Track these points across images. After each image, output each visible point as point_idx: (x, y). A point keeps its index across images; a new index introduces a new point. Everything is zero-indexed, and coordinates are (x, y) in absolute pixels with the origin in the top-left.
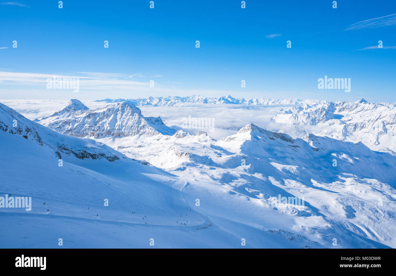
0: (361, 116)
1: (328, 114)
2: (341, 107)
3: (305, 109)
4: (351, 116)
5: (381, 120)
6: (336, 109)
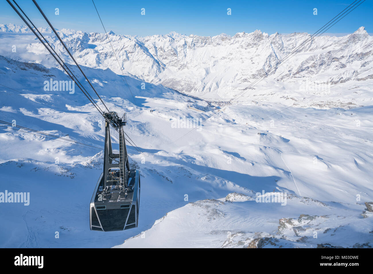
0: (110, 46)
1: (83, 44)
2: (94, 38)
4: (103, 46)
5: (125, 49)
6: (90, 39)
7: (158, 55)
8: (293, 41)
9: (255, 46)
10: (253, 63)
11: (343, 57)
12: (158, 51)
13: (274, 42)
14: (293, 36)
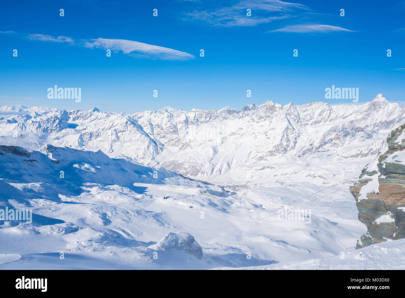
0: (95, 125)
1: (62, 123)
2: (75, 116)
3: (33, 118)
4: (86, 125)
5: (114, 128)
6: (70, 118)
7: (155, 134)
8: (310, 112)
9: (268, 119)
10: (268, 138)
11: (367, 126)
12: (154, 129)
13: (289, 114)
14: (309, 106)
